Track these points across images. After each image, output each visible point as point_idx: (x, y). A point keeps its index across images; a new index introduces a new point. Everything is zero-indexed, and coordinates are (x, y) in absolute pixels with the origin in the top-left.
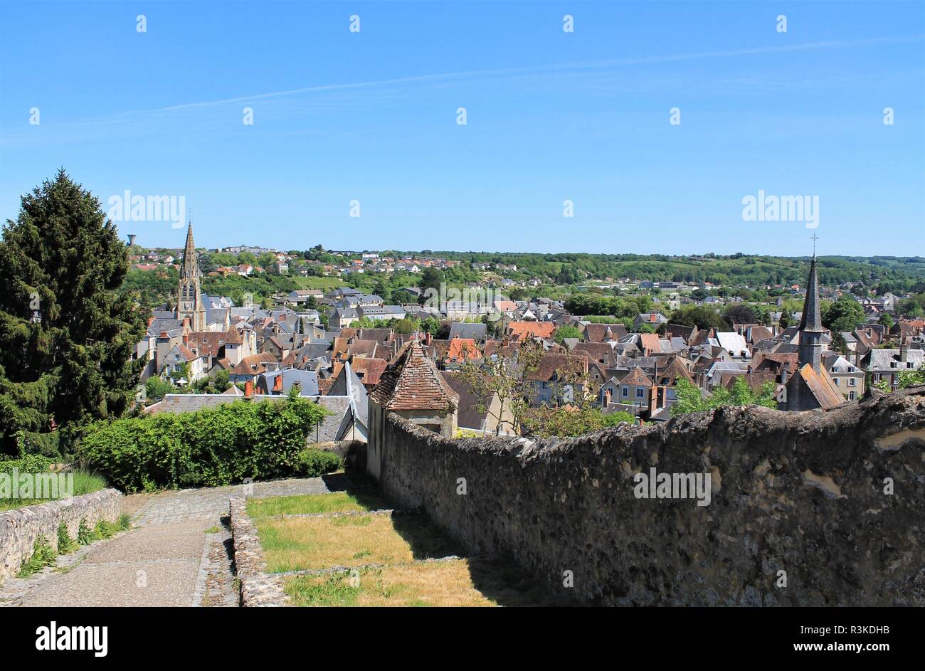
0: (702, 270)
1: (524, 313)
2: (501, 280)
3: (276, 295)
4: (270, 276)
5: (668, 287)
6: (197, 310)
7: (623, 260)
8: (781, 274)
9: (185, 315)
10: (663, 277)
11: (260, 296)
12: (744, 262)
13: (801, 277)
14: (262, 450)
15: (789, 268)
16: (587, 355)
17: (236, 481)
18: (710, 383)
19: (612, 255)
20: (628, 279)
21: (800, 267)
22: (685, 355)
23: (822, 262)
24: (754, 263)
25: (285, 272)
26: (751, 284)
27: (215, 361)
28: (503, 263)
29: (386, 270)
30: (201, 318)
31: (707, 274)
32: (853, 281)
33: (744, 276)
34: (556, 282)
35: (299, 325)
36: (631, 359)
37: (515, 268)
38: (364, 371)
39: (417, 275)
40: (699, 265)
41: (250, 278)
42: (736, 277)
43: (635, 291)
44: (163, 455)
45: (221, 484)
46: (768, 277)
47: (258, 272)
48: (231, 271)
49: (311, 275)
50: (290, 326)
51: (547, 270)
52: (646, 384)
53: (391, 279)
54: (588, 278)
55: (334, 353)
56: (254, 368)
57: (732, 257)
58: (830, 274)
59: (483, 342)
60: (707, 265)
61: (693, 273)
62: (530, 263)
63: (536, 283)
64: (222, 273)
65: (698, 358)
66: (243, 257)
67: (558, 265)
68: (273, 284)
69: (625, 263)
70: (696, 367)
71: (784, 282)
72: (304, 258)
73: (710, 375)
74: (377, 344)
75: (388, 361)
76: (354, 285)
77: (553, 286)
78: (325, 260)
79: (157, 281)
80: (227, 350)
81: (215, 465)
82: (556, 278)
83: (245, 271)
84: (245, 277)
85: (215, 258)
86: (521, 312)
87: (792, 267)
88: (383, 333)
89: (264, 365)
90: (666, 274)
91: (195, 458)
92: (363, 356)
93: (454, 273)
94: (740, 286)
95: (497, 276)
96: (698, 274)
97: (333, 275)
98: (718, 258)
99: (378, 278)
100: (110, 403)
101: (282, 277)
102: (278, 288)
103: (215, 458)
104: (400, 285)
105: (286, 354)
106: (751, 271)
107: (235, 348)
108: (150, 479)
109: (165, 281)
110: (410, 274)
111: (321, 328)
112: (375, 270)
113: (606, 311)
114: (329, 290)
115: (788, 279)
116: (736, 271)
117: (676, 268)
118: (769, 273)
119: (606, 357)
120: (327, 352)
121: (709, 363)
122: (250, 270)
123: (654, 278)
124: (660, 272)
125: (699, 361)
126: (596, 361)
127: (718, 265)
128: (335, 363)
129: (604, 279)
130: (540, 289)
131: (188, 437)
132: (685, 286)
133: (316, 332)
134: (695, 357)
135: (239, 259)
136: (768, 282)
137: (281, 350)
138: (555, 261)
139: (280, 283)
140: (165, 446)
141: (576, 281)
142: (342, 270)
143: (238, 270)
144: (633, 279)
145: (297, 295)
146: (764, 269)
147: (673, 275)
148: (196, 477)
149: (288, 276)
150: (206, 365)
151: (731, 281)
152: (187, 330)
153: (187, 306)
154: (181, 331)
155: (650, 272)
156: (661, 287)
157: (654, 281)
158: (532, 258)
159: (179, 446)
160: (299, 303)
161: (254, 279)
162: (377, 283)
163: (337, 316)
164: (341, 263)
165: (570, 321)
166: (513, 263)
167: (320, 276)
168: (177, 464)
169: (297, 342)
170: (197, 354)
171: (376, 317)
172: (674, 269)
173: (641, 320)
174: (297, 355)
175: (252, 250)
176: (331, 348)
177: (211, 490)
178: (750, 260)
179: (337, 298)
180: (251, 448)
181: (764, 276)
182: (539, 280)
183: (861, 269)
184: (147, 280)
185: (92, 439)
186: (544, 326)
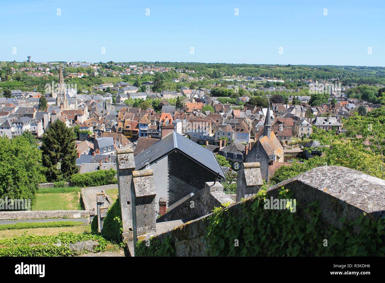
0: (273, 72)
1: (194, 96)
2: (188, 77)
3: (94, 86)
4: (91, 78)
5: (258, 79)
6: (65, 100)
7: (240, 67)
8: (305, 74)
9: (60, 102)
10: (257, 75)
11: (87, 87)
12: (291, 68)
13: (314, 75)
14: (106, 179)
15: (309, 71)
16: (211, 120)
17: (101, 185)
18: (256, 130)
19: (236, 64)
20: (242, 76)
21: (314, 71)
22: (250, 118)
23: (323, 69)
24: (295, 69)
25: (97, 75)
26: (293, 79)
27: (74, 122)
28: (189, 69)
29: (139, 74)
30: (67, 103)
31: (275, 74)
32: (335, 78)
33: (290, 75)
34: (211, 77)
35: (104, 104)
36: (229, 120)
37: (194, 72)
38: (129, 125)
39: (152, 75)
40: (272, 70)
41: (83, 79)
42: (287, 75)
43: (244, 82)
44: (87, 181)
45: (98, 186)
46: (300, 75)
47: (86, 76)
48: (75, 76)
49: (108, 77)
50: (101, 105)
51: (208, 72)
52: (231, 131)
53: (141, 77)
54: (224, 75)
55: (118, 118)
56: (89, 124)
57: (286, 66)
58: (325, 75)
59: (174, 113)
60: (275, 69)
61: (269, 74)
62: (200, 69)
63: (202, 78)
64: (71, 77)
65: (254, 119)
66: (79, 69)
67: (212, 70)
68: (92, 81)
69: (241, 69)
70: (253, 123)
71: (306, 78)
72: (105, 68)
73: (256, 127)
74: (134, 115)
75: (138, 122)
76: (126, 81)
77: (210, 79)
78: (114, 69)
79: (44, 81)
80: (78, 117)
81: (97, 182)
82: (211, 76)
83: (80, 75)
84: (80, 79)
85: (67, 70)
86: (193, 95)
87: (311, 71)
88: (137, 110)
89: (92, 123)
90: (258, 74)
91: (93, 181)
92: (129, 120)
93: (168, 74)
94: (288, 79)
95: (186, 75)
96: (271, 74)
97: (117, 76)
98: (280, 66)
99: (136, 77)
100: (72, 168)
101: (96, 78)
102: (94, 83)
103: (97, 181)
104: (145, 80)
105: (100, 118)
106: (293, 73)
107: (81, 116)
108: (85, 185)
109: (48, 81)
110: (150, 75)
111: (113, 105)
112: (135, 74)
113: (226, 95)
114: (116, 83)
115: (308, 76)
116: (287, 73)
117: (262, 71)
118: (301, 74)
119: (219, 119)
120: (116, 118)
121: (257, 122)
122: (82, 75)
123: (252, 75)
124: (255, 73)
125: (254, 121)
126: (215, 122)
127: (280, 70)
128: (119, 122)
129: (231, 76)
130: (204, 81)
131: (92, 177)
132: (265, 79)
133: (111, 106)
134: (253, 119)
135: (77, 70)
136: (300, 78)
137: (98, 116)
138: (211, 68)
139: (95, 81)
140: (88, 179)
141: (219, 77)
142: (121, 73)
143: (77, 75)
144: (243, 76)
145: (103, 86)
146: (299, 72)
147: (261, 74)
148: (94, 184)
149: (99, 77)
150: (70, 123)
151: (284, 77)
152: (62, 110)
153: (61, 99)
154: (60, 110)
155: (251, 73)
156: (255, 79)
157: (252, 77)
158: (201, 67)
159: (90, 179)
160: (104, 90)
161: (84, 79)
162: (136, 79)
163: (119, 97)
164: (121, 70)
165: (211, 101)
166: (193, 69)
167: (112, 77)
168: (90, 182)
169: (104, 113)
170: (67, 119)
171: (135, 97)
172: (261, 72)
173: (239, 100)
174: (104, 119)
175: (82, 64)
176: (117, 116)
177: (97, 187)
178: (293, 67)
179: (119, 86)
180: (104, 179)
181: (299, 75)
182: (204, 77)
183: (339, 72)
184: (40, 81)
185: (74, 178)
186: (199, 104)
